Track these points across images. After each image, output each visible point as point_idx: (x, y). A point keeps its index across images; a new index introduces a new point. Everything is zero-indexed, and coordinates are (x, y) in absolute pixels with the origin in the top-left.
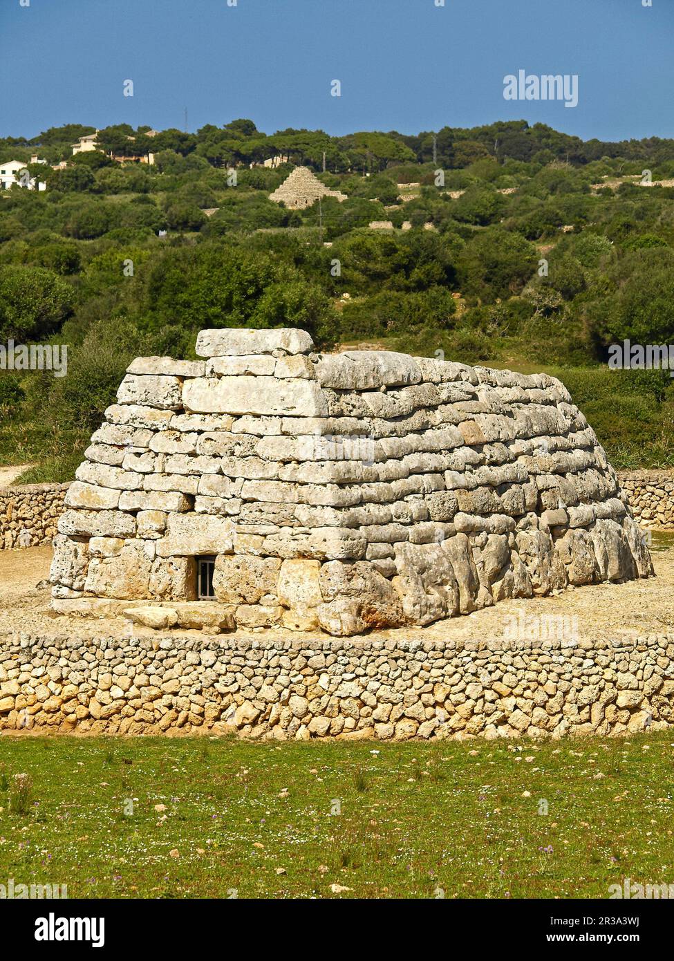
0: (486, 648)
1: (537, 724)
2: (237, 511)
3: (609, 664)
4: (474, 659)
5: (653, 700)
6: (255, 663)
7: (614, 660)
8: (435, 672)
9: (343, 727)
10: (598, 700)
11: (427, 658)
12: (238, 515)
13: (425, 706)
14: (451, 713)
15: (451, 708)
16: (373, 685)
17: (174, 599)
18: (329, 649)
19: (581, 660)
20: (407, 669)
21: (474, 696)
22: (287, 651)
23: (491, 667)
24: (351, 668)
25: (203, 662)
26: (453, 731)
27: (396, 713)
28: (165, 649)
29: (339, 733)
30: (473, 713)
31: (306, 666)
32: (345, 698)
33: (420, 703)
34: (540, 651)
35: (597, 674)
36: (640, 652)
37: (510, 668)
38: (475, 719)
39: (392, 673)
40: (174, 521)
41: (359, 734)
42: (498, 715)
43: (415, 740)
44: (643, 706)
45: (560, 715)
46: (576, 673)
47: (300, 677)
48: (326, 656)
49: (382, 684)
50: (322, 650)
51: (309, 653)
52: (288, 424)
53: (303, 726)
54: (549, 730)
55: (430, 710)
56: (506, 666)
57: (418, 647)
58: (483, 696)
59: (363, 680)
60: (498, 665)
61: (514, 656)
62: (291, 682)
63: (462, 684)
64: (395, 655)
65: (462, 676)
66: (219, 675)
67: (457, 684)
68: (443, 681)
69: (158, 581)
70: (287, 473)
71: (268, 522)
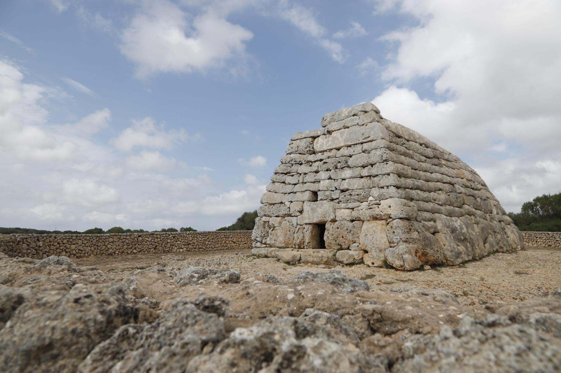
2: (338, 197)
12: (338, 199)
17: (305, 247)
40: (307, 207)
52: (365, 146)
69: (297, 238)
70: (365, 172)
71: (355, 200)
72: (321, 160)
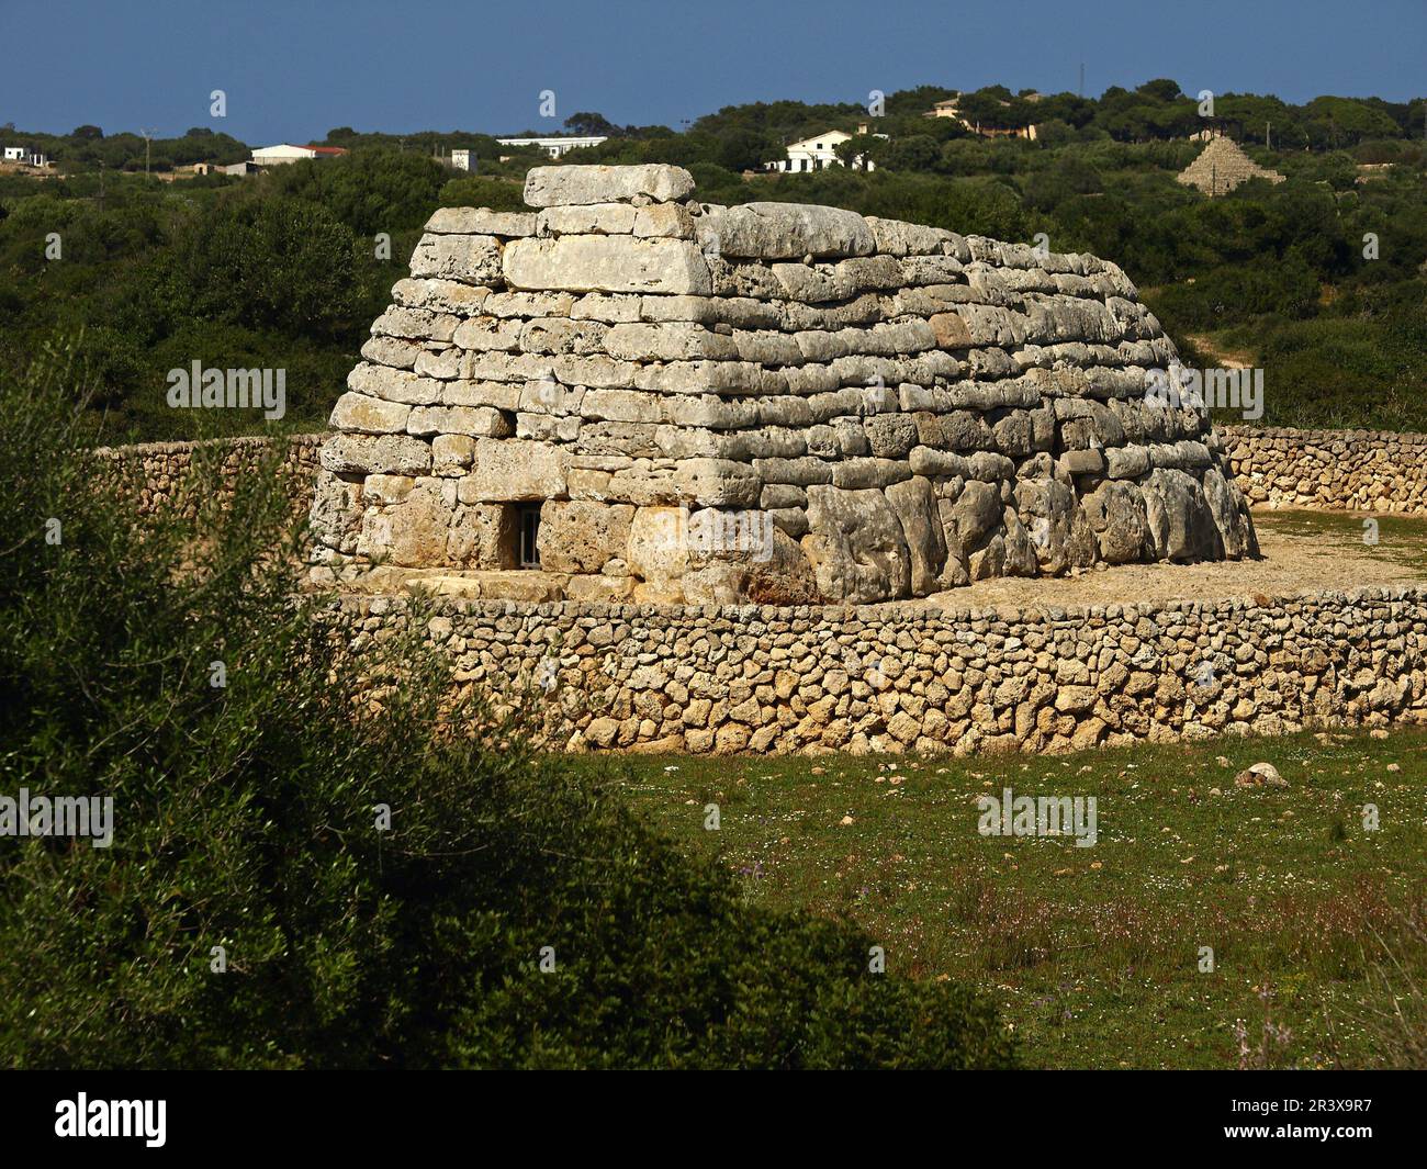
0: (855, 618)
1: (931, 734)
2: (573, 436)
3: (1045, 645)
4: (837, 634)
5: (1112, 701)
6: (508, 637)
7: (1052, 640)
8: (777, 653)
9: (636, 734)
10: (1026, 699)
11: (766, 631)
12: (575, 440)
13: (762, 704)
14: (800, 716)
15: (800, 708)
16: (684, 671)
17: (483, 566)
18: (620, 617)
19: (1001, 638)
20: (735, 648)
21: (835, 690)
22: (556, 618)
23: (862, 646)
24: (651, 645)
25: (432, 635)
26: (803, 742)
27: (718, 713)
28: (377, 615)
29: (631, 744)
30: (832, 716)
31: (584, 642)
32: (641, 691)
33: (754, 699)
34: (938, 623)
35: (1026, 660)
36: (1094, 628)
37: (890, 649)
38: (836, 724)
39: (712, 653)
40: (486, 451)
41: (662, 744)
42: (872, 718)
43: (747, 754)
44: (1097, 710)
45: (967, 721)
46: (992, 657)
47: (575, 658)
48: (615, 627)
49: (697, 670)
50: (609, 618)
51: (591, 622)
52: (651, 306)
53: (578, 732)
54: (949, 743)
55: (768, 710)
56: (886, 645)
57: (752, 614)
58: (849, 691)
59: (668, 663)
60: (873, 643)
61: (897, 631)
62: (561, 666)
63: (817, 672)
64: (718, 626)
65: (818, 660)
66: (457, 654)
67: (810, 672)
68: (789, 667)
69: (459, 539)
70: (645, 378)
71: (617, 452)
72: (526, 319)
